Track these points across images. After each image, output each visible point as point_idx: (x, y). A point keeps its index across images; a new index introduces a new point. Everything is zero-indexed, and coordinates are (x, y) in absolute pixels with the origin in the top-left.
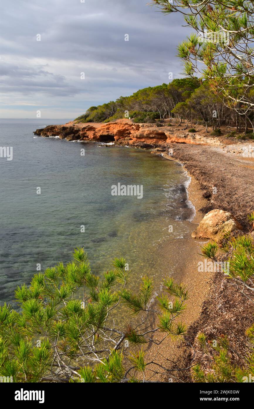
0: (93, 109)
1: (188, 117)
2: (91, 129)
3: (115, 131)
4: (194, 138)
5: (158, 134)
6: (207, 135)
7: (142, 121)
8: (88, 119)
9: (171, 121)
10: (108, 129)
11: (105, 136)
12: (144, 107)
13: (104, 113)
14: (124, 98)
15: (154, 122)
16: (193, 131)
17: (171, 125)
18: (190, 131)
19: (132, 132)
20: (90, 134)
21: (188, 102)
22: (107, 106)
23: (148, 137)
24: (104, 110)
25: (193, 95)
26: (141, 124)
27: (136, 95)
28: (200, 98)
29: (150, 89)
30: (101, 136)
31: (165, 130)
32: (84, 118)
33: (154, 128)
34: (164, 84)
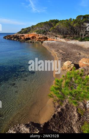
0: (23, 29)
1: (55, 32)
2: (23, 36)
3: (31, 37)
4: (57, 39)
5: (45, 37)
6: (61, 38)
7: (40, 33)
8: (21, 33)
9: (49, 33)
10: (28, 36)
11: (28, 38)
12: (40, 29)
13: (26, 31)
14: (33, 26)
15: (44, 34)
16: (56, 37)
17: (49, 35)
18: (55, 37)
19: (36, 37)
20: (23, 38)
21: (55, 27)
22: (27, 28)
23: (42, 38)
24: (27, 30)
25: (56, 25)
26: (39, 34)
27: (37, 25)
28: (59, 26)
29: (42, 23)
30: (26, 38)
31: (47, 36)
32: (20, 32)
33: (44, 36)
34: (47, 21)
